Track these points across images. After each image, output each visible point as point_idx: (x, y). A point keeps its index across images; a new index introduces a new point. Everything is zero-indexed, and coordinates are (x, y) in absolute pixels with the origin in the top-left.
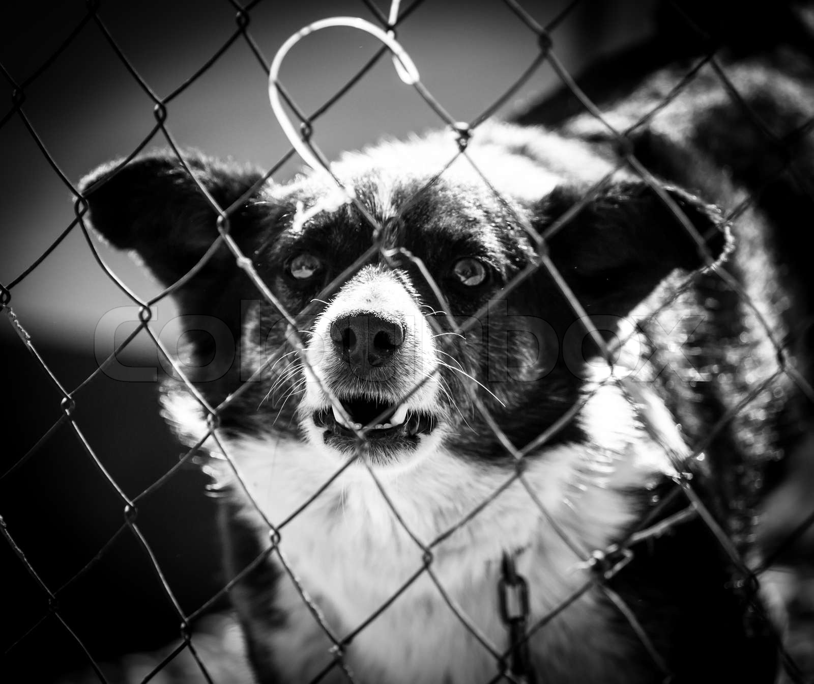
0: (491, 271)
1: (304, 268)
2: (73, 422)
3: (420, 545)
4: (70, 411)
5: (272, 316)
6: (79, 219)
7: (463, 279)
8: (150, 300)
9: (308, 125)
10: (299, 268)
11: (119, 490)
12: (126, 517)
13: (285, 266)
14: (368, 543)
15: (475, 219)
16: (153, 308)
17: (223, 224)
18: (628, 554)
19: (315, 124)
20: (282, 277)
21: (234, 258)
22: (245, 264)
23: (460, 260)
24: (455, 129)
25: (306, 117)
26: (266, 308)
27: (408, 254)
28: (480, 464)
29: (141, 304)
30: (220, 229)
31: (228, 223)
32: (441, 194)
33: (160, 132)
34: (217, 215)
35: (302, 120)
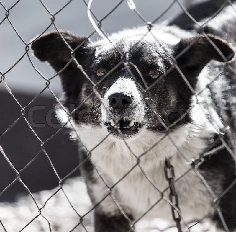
0: (161, 73)
1: (101, 72)
2: (25, 118)
3: (136, 157)
4: (24, 114)
5: (91, 87)
6: (27, 52)
7: (152, 76)
8: (49, 78)
9: (100, 23)
10: (99, 72)
11: (39, 139)
12: (41, 148)
13: (95, 72)
14: (123, 157)
15: (156, 56)
16: (50, 81)
17: (73, 54)
18: (203, 160)
19: (102, 22)
20: (94, 75)
21: (76, 65)
22: (80, 67)
23: (151, 70)
24: (147, 24)
25: (100, 20)
26: (89, 84)
27: (132, 64)
28: (158, 133)
29: (46, 80)
30: (72, 56)
31: (74, 54)
32: (145, 48)
33: (53, 24)
34: (71, 51)
35: (98, 21)
